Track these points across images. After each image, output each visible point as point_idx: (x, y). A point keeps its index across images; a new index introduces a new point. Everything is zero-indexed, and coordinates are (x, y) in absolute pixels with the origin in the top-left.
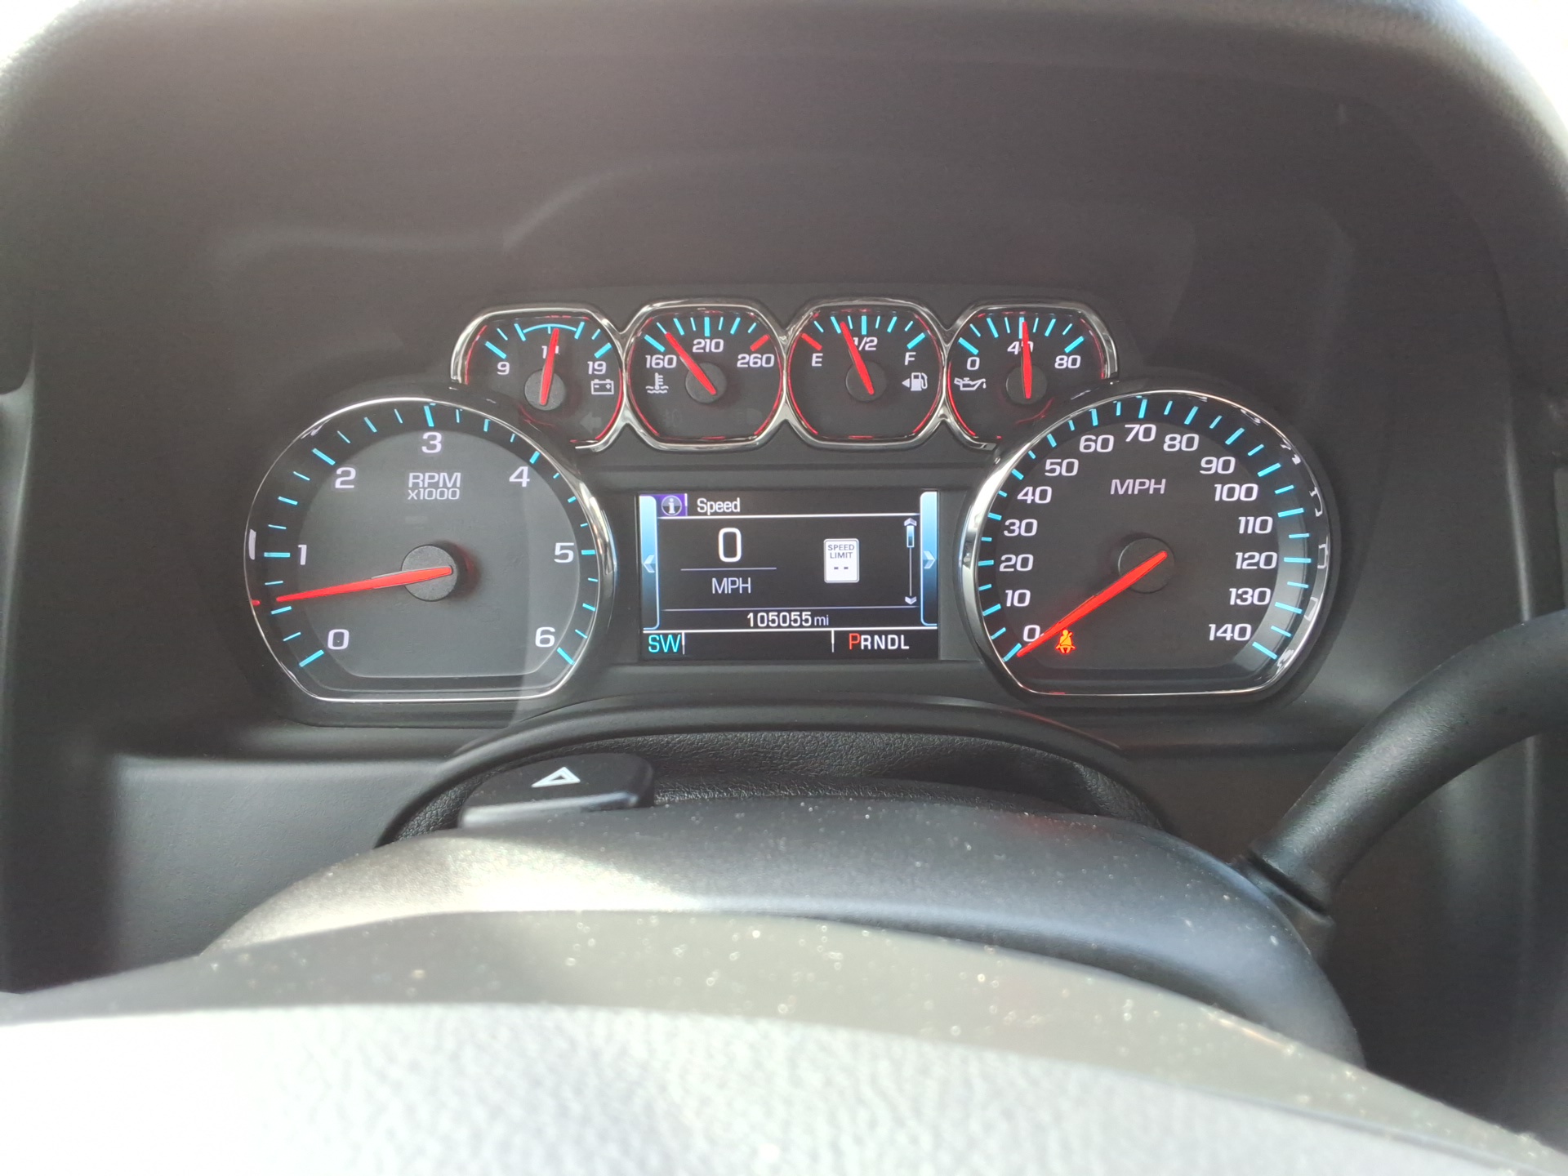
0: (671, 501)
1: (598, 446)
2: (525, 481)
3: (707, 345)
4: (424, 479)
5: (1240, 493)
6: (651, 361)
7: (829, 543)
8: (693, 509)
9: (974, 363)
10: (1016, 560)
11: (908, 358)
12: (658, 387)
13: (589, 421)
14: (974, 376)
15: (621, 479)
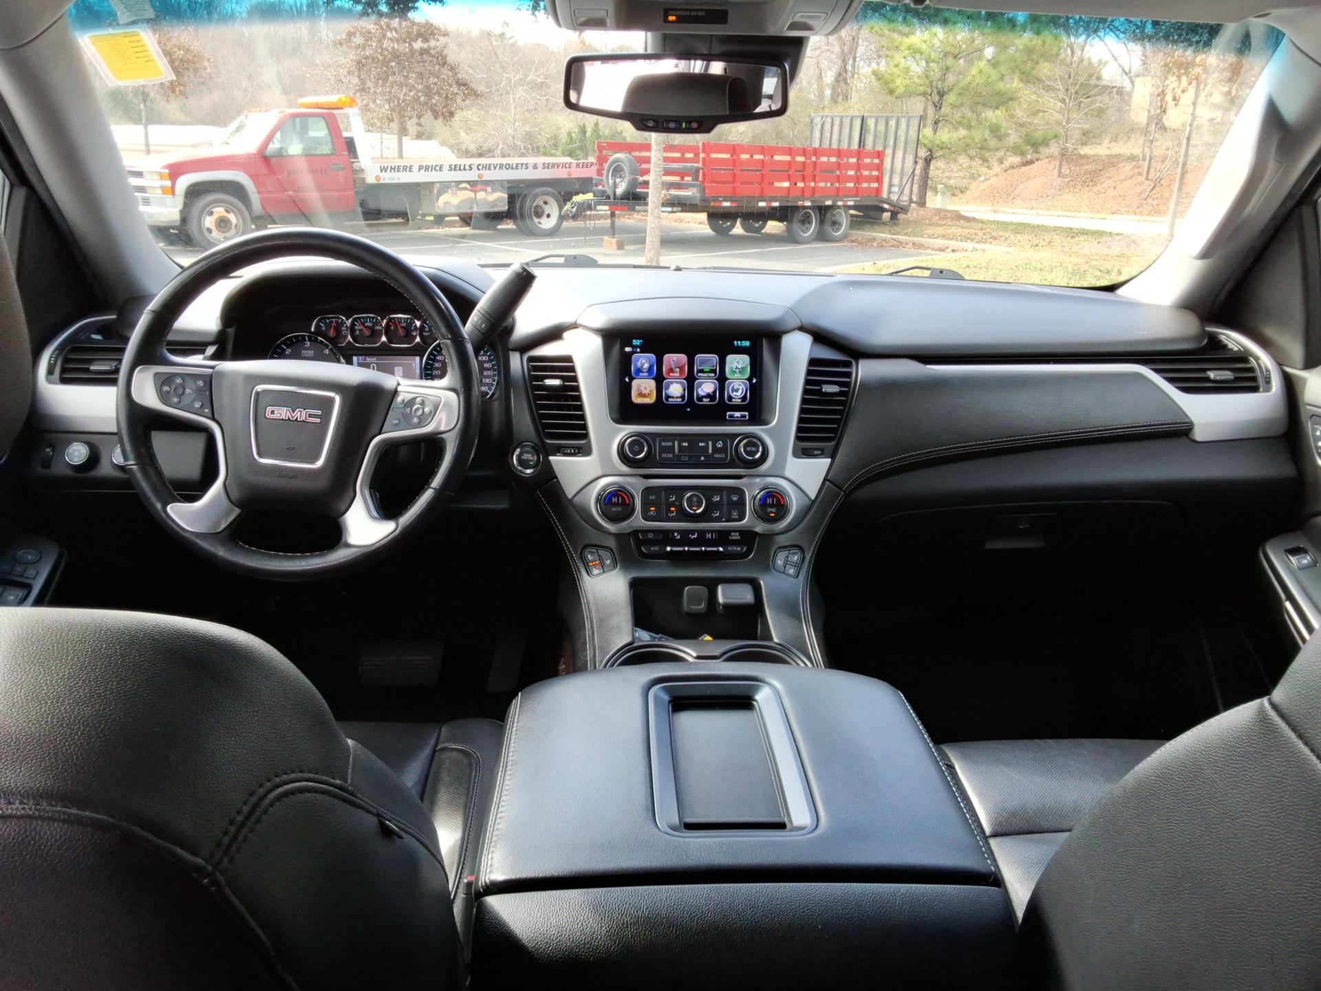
0: (360, 358)
1: (344, 345)
2: (327, 353)
3: (368, 324)
4: (305, 352)
5: (484, 358)
6: (356, 327)
7: (395, 368)
8: (365, 360)
9: (427, 329)
10: (437, 372)
11: (413, 328)
12: (357, 332)
13: (341, 340)
14: (427, 332)
15: (348, 352)
